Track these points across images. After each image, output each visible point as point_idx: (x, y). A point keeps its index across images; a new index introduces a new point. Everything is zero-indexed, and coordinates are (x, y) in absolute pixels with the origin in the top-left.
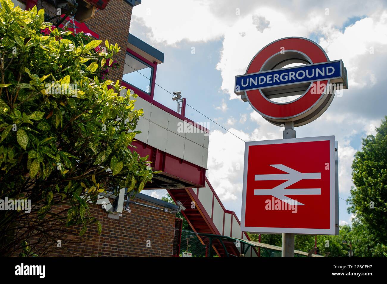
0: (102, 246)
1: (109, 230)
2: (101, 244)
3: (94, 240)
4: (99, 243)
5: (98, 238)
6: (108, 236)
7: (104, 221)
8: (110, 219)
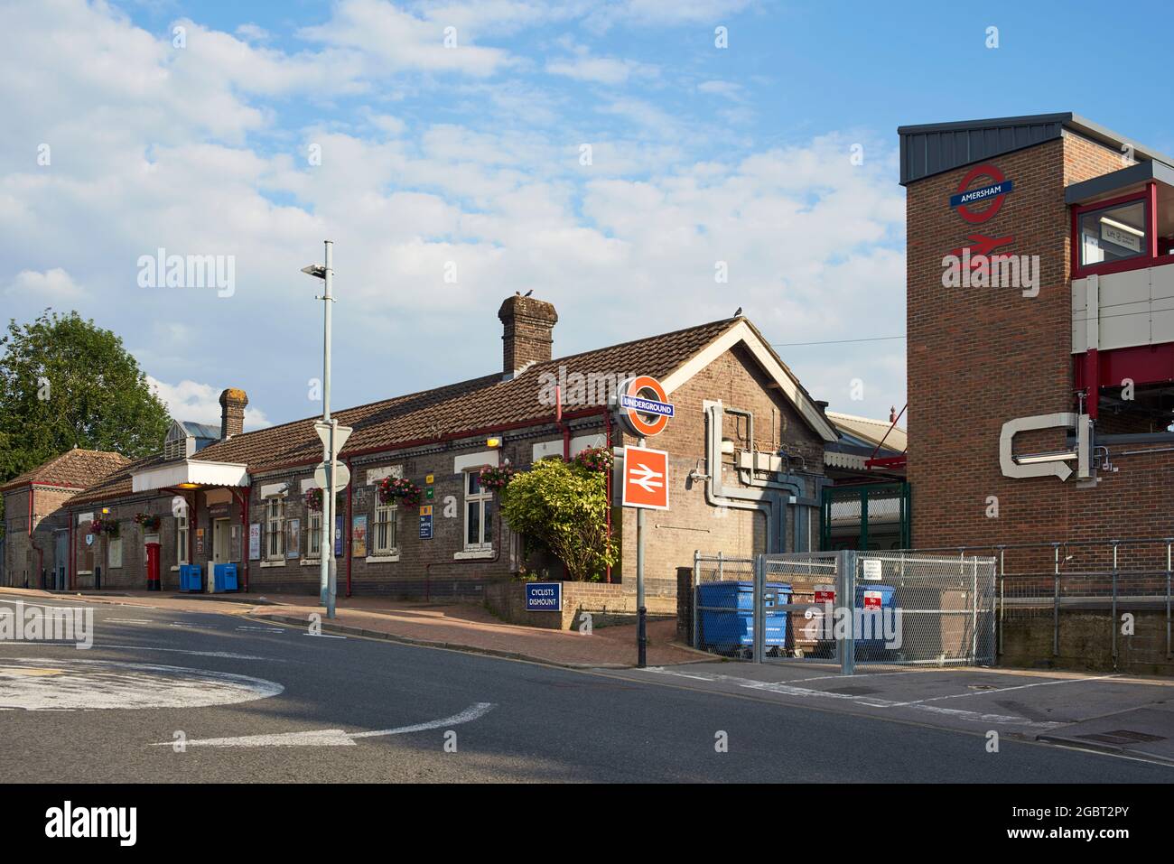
0: (1073, 530)
1: (1081, 506)
2: (1071, 528)
3: (1058, 525)
4: (1066, 527)
5: (1064, 520)
6: (1081, 515)
7: (1070, 494)
8: (1080, 489)
